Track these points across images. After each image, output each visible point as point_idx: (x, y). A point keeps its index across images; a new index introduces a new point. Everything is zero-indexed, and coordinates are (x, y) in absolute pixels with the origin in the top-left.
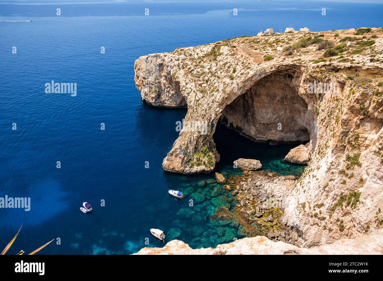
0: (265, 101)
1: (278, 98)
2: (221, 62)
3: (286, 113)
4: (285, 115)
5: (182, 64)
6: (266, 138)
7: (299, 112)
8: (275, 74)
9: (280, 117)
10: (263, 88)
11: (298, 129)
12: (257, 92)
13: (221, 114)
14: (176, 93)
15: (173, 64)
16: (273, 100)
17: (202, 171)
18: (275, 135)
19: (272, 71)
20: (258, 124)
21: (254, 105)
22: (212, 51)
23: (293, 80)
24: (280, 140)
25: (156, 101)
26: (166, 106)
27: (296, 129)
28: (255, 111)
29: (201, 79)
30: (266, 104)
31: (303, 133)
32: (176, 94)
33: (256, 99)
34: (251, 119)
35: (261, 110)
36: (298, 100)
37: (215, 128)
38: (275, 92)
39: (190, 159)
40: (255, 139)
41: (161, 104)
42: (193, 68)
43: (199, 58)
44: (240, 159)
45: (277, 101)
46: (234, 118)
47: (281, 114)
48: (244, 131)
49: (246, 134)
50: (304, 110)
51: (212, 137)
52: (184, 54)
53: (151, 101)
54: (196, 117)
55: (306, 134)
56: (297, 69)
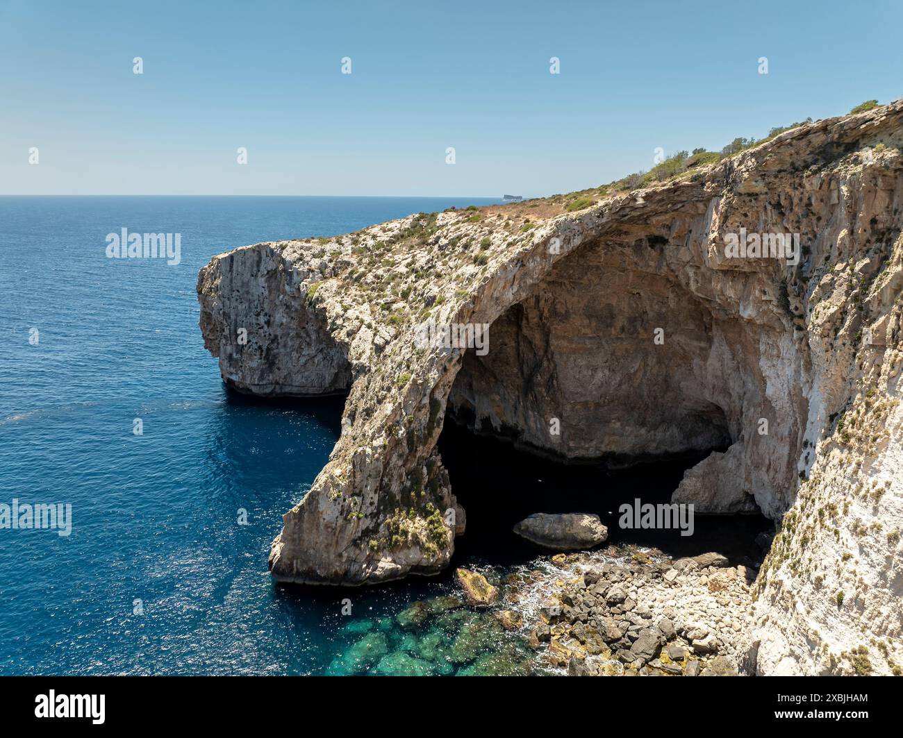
0: (583, 331)
1: (621, 321)
2: (442, 239)
3: (648, 365)
4: (645, 372)
5: (331, 265)
6: (597, 448)
7: (686, 358)
8: (607, 245)
9: (630, 377)
10: (576, 291)
11: (686, 412)
12: (558, 306)
13: (458, 368)
14: (321, 351)
15: (307, 267)
16: (607, 326)
17: (411, 570)
18: (622, 435)
19: (603, 225)
20: (568, 407)
21: (552, 348)
22: (414, 226)
23: (669, 250)
24: (637, 452)
25: (262, 378)
26: (291, 393)
27: (681, 414)
28: (556, 366)
29: (388, 291)
30: (587, 342)
31: (700, 425)
32: (320, 356)
33: (557, 328)
34: (545, 394)
35: (575, 360)
36: (678, 323)
37: (441, 415)
38: (609, 304)
39: (364, 527)
40: (563, 456)
41: (277, 386)
42: (362, 270)
43: (378, 246)
44: (533, 515)
45: (618, 328)
46: (493, 400)
47: (632, 371)
48: (526, 437)
49: (535, 443)
50: (701, 349)
51: (434, 448)
52: (337, 242)
53: (248, 381)
54: (377, 390)
55: (711, 427)
56: (683, 206)
